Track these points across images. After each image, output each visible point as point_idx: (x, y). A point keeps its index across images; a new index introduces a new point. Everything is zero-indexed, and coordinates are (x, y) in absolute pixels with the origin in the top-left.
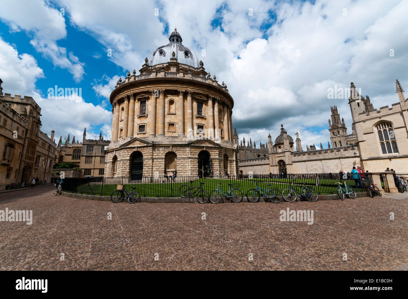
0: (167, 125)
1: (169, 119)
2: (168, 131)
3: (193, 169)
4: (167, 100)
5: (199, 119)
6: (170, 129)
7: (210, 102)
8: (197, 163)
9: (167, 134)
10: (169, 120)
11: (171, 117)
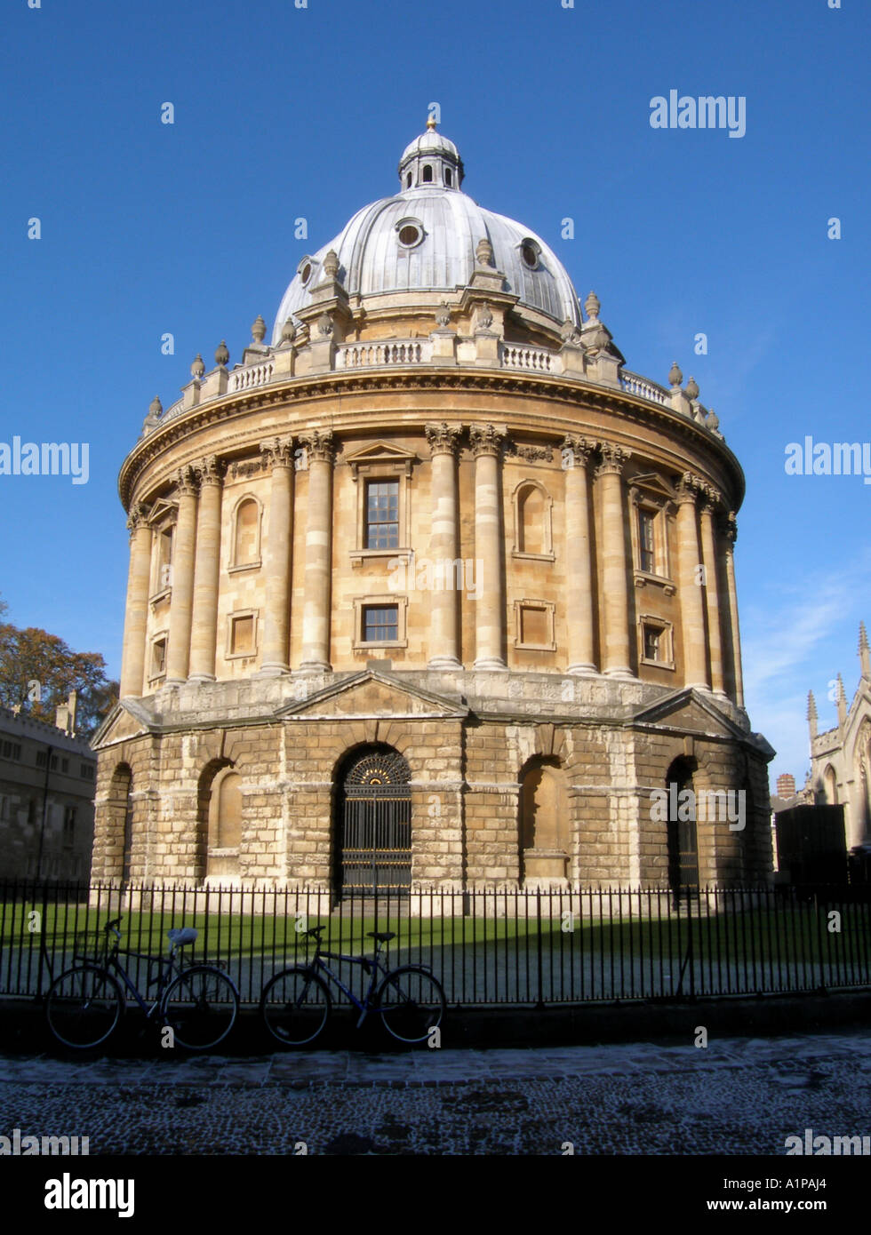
0: (224, 626)
1: (234, 596)
2: (229, 656)
3: (301, 845)
4: (230, 500)
5: (371, 574)
6: (241, 647)
7: (440, 463)
8: (323, 815)
9: (225, 672)
10: (236, 603)
11: (241, 588)
